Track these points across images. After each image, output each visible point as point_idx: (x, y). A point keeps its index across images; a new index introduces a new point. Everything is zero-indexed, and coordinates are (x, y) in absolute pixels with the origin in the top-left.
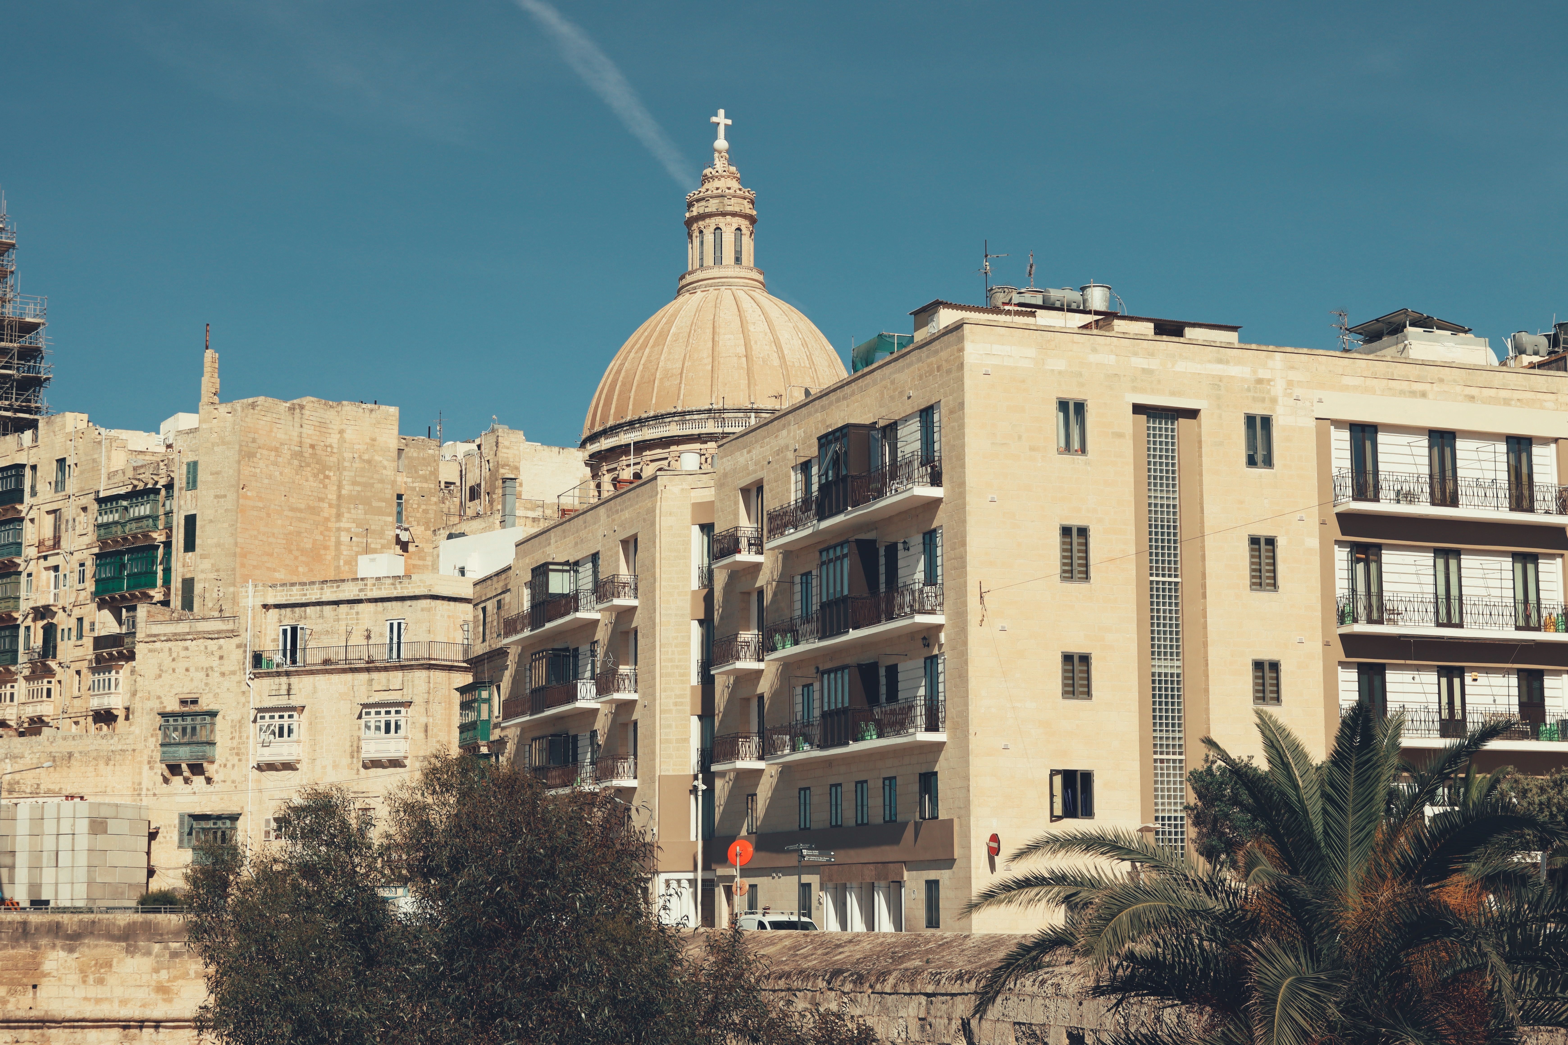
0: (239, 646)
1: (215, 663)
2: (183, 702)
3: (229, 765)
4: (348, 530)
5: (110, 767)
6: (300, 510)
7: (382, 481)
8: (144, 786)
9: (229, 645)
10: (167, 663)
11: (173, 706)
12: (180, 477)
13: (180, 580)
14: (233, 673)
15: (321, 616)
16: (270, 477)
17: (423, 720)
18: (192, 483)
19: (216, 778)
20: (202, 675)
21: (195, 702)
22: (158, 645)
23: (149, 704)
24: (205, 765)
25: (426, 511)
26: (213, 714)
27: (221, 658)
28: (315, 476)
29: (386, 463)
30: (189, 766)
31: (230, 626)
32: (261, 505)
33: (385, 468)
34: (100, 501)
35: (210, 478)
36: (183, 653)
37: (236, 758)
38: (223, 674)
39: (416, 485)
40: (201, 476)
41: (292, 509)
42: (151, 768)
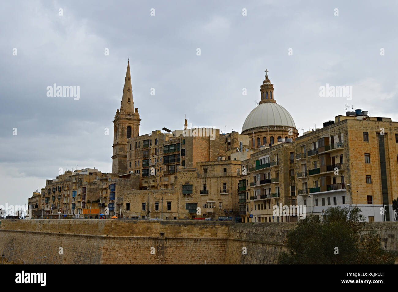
0: (196, 173)
1: (192, 176)
2: (186, 183)
3: (195, 194)
4: (211, 151)
5: (173, 195)
6: (203, 148)
7: (217, 142)
8: (179, 198)
9: (194, 173)
10: (183, 176)
11: (184, 184)
12: (181, 142)
13: (182, 161)
14: (195, 178)
15: (211, 168)
16: (198, 142)
17: (231, 186)
18: (184, 143)
19: (193, 197)
20: (189, 178)
21: (188, 183)
22: (181, 173)
23: (180, 184)
24: (191, 194)
25: (223, 147)
26: (192, 185)
27: (193, 175)
28: (205, 142)
29: (218, 139)
30: (188, 195)
31: (195, 169)
32: (196, 147)
33: (217, 140)
34: (164, 146)
35: (188, 142)
36: (186, 174)
37: (196, 193)
38: (193, 178)
39: (221, 143)
40: (186, 142)
41: (202, 148)
42: (181, 195)
